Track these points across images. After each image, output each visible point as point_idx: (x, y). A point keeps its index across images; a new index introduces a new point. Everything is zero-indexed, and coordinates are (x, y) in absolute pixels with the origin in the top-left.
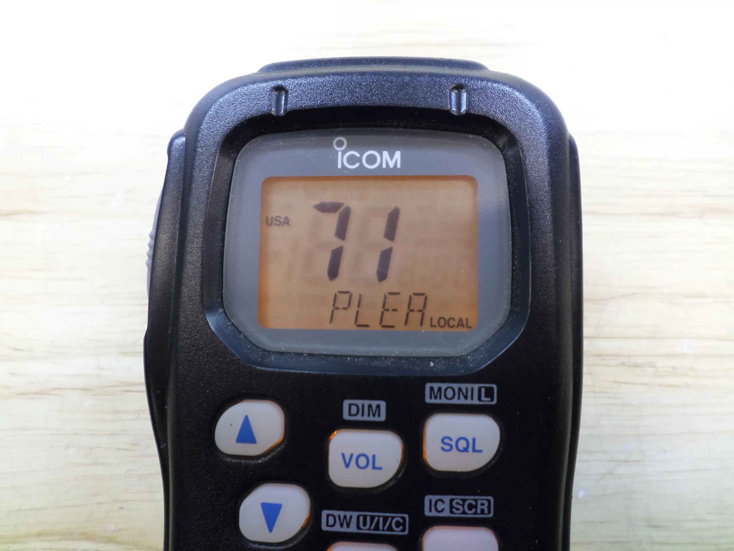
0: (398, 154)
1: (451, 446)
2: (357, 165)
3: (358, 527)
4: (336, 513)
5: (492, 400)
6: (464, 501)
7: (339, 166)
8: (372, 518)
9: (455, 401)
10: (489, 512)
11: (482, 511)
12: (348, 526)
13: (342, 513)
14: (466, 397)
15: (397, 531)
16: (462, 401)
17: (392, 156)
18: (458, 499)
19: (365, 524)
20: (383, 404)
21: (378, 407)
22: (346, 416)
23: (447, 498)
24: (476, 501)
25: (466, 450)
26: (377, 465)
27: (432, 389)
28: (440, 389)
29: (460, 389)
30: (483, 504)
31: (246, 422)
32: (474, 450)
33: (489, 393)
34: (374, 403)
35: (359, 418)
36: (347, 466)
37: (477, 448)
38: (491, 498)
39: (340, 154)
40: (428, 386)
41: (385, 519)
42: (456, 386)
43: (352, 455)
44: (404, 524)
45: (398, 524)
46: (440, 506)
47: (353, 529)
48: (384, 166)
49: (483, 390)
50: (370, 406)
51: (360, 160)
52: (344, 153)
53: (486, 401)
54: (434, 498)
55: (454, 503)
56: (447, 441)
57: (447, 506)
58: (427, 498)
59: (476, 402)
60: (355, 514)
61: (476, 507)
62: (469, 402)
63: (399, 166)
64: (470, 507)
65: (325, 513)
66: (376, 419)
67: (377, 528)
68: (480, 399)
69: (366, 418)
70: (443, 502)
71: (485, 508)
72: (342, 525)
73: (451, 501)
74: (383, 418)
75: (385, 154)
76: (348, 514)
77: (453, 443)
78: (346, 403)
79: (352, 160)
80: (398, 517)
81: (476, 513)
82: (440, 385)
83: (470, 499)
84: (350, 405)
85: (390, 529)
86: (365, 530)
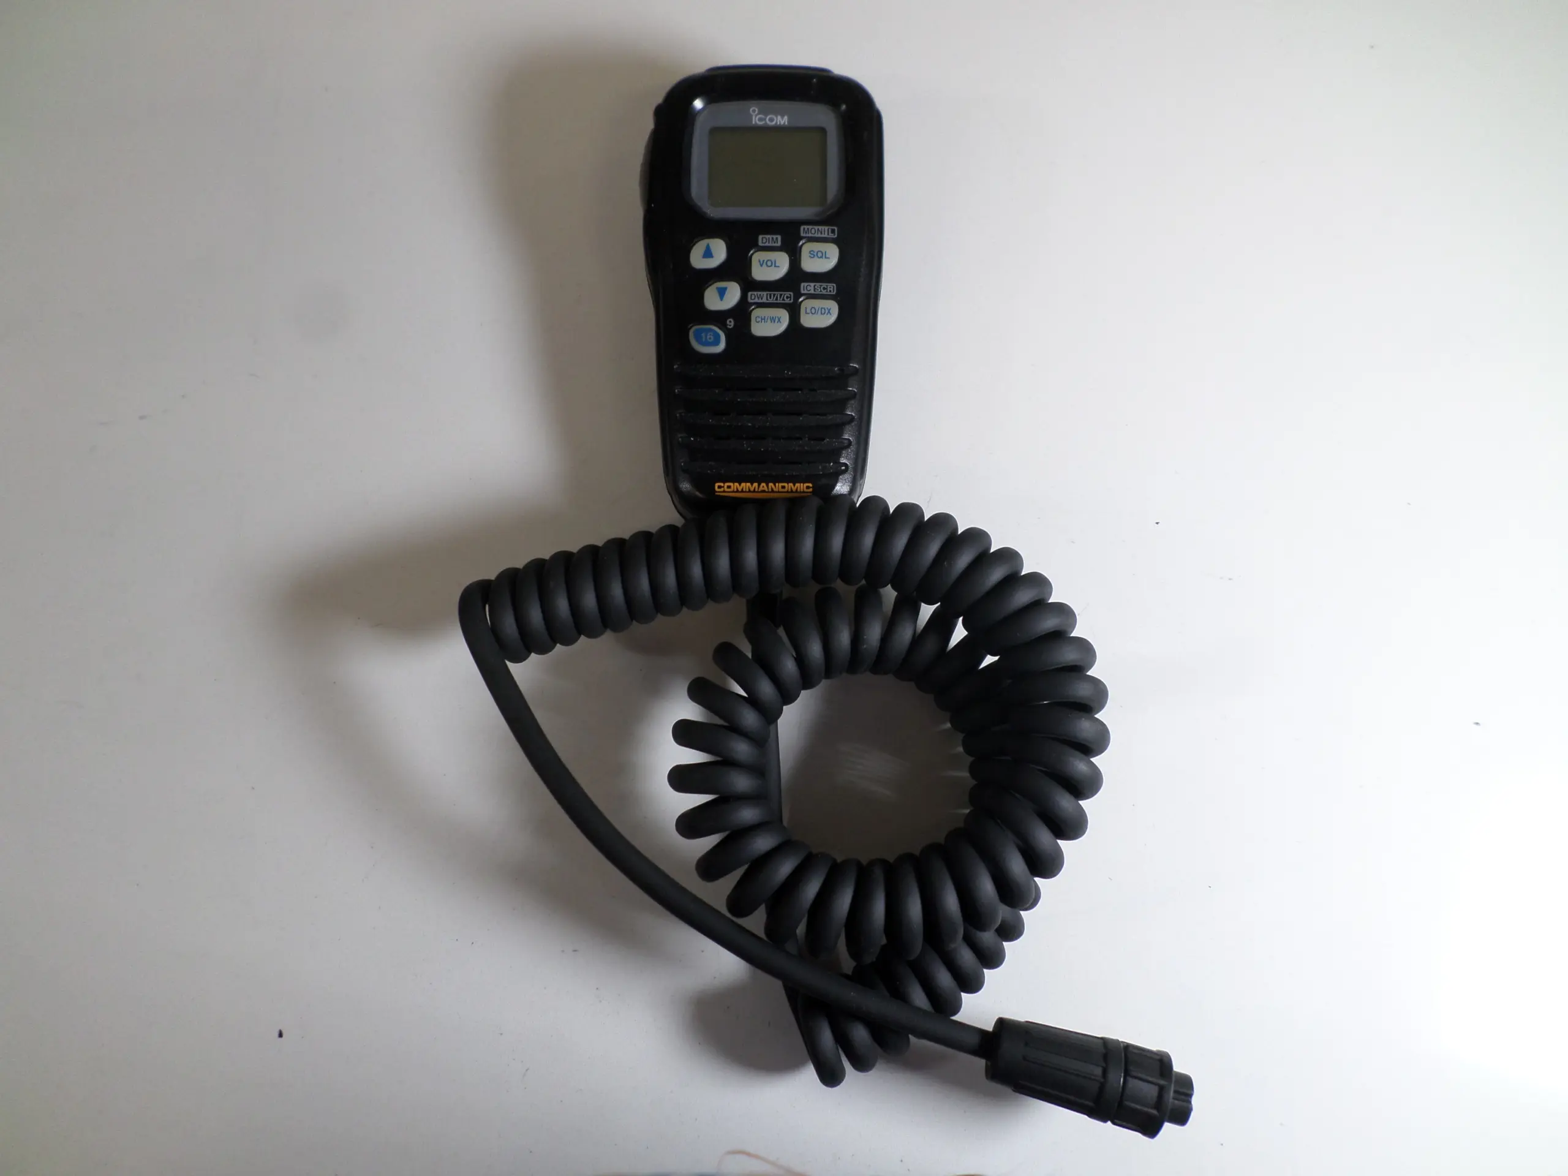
0: (786, 118)
1: (814, 256)
2: (764, 122)
3: (767, 299)
4: (755, 293)
5: (835, 235)
6: (821, 286)
7: (754, 123)
8: (774, 295)
9: (816, 235)
10: (834, 291)
11: (830, 291)
12: (762, 299)
13: (759, 293)
14: (821, 233)
15: (787, 301)
16: (819, 235)
17: (782, 119)
18: (818, 284)
19: (770, 298)
20: (779, 237)
21: (777, 238)
22: (760, 244)
23: (812, 284)
24: (827, 286)
25: (821, 257)
26: (777, 265)
27: (804, 229)
28: (808, 229)
29: (818, 229)
30: (830, 288)
31: (708, 245)
32: (826, 257)
33: (833, 231)
34: (775, 237)
35: (767, 244)
36: (761, 265)
37: (827, 256)
38: (835, 285)
39: (754, 117)
40: (802, 228)
41: (781, 295)
42: (816, 228)
43: (764, 261)
44: (790, 297)
45: (787, 297)
46: (809, 288)
47: (764, 300)
48: (778, 123)
49: (830, 230)
50: (773, 238)
51: (765, 119)
52: (756, 116)
53: (831, 236)
54: (806, 284)
55: (816, 287)
56: (812, 252)
57: (812, 288)
58: (802, 285)
59: (826, 235)
60: (765, 293)
61: (827, 289)
62: (823, 236)
63: (786, 123)
64: (824, 289)
65: (750, 294)
66: (776, 245)
67: (777, 299)
68: (828, 234)
69: (770, 244)
70: (810, 286)
71: (832, 289)
72: (758, 298)
73: (814, 286)
74: (779, 244)
75: (779, 117)
76: (761, 293)
77: (815, 254)
78: (760, 237)
79: (760, 120)
80: (788, 294)
81: (827, 291)
82: (808, 227)
83: (824, 285)
84: (762, 238)
85: (783, 300)
86: (770, 301)
